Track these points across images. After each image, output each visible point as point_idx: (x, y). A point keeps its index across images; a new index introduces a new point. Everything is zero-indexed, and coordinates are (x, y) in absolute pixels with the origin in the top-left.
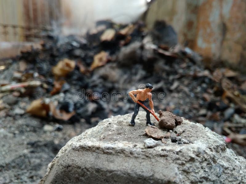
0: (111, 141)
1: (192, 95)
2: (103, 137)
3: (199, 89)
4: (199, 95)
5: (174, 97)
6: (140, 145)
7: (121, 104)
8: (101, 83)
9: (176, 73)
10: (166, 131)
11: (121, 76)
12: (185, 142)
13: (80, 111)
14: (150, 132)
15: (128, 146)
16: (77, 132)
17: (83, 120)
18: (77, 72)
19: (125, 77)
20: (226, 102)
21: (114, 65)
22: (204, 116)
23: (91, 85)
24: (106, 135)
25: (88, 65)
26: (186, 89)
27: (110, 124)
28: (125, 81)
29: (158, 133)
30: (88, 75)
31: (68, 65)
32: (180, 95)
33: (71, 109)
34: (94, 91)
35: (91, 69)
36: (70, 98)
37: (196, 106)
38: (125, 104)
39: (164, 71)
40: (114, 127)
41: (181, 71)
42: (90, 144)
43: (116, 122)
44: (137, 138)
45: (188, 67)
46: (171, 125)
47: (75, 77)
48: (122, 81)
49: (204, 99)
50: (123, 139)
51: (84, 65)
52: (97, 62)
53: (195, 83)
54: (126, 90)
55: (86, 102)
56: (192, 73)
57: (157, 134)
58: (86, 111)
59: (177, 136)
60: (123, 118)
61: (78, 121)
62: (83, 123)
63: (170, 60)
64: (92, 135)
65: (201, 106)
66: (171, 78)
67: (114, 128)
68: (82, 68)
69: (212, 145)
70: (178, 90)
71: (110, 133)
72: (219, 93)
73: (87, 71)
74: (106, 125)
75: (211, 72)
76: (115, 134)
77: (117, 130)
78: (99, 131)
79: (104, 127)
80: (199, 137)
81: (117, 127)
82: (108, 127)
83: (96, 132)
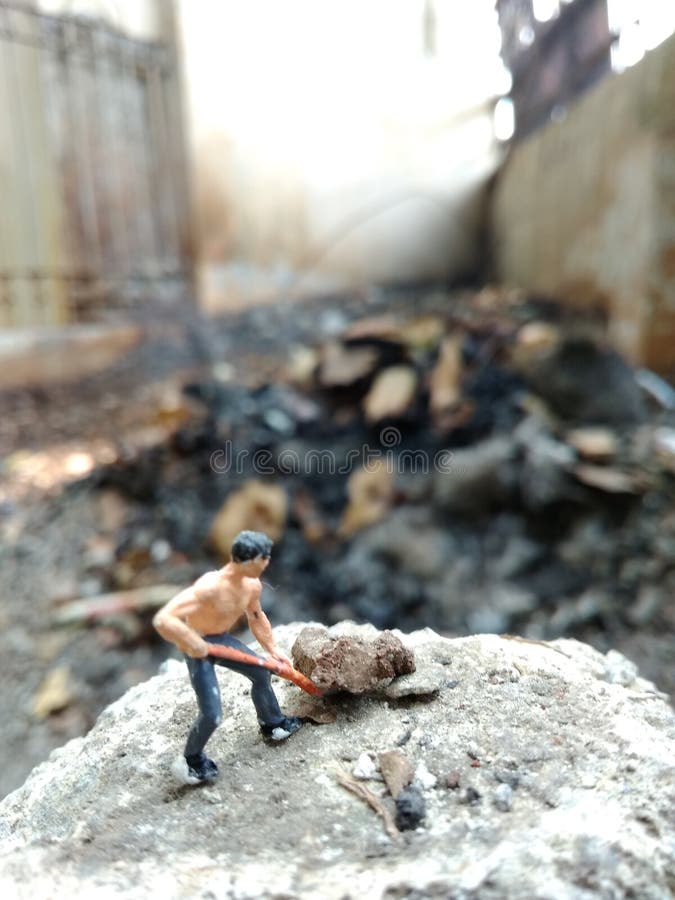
0: (121, 864)
2: (86, 837)
11: (448, 561)
18: (294, 540)
19: (464, 565)
21: (422, 514)
24: (101, 820)
30: (332, 549)
31: (261, 510)
40: (150, 752)
43: (168, 715)
44: (259, 819)
47: (291, 559)
48: (452, 579)
50: (182, 837)
64: (45, 808)
67: (152, 759)
68: (314, 526)
69: (651, 798)
71: (125, 798)
73: (330, 536)
76: (149, 800)
77: (164, 772)
78: (78, 785)
79: (103, 760)
80: (579, 759)
81: (169, 745)
82: (123, 755)
83: (63, 794)
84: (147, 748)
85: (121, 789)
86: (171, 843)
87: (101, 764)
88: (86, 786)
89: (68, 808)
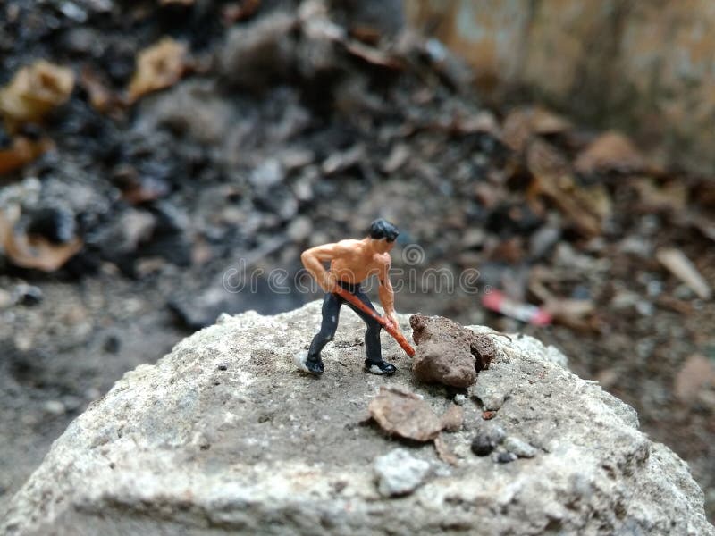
0: (239, 466)
1: (445, 187)
2: (202, 443)
3: (464, 171)
4: (466, 189)
5: (393, 194)
6: (357, 482)
7: (232, 214)
8: (163, 145)
9: (398, 118)
10: (441, 394)
11: (231, 124)
12: (523, 452)
13: (99, 237)
14: (391, 418)
15: (312, 489)
16: (90, 308)
17: (109, 269)
18: (80, 107)
19: (245, 127)
20: (537, 208)
21: (208, 86)
22: (478, 249)
23: (131, 150)
24: (213, 432)
25: (119, 83)
26: (429, 171)
27: (223, 368)
28: (244, 143)
29: (419, 418)
30: (119, 116)
31: (48, 82)
32: (413, 187)
33: (67, 231)
34: (142, 173)
35: (129, 96)
36: (60, 196)
37: (457, 220)
38: (246, 213)
39: (364, 110)
40: (240, 383)
41: (414, 114)
42: (148, 487)
43: (248, 357)
44: (340, 441)
45: (436, 103)
46: (462, 376)
47: (75, 124)
48: (233, 140)
49: (478, 201)
50: (283, 449)
51: (103, 83)
52: (146, 75)
53: (453, 153)
54: (247, 169)
55: (116, 208)
56: (445, 121)
57: (419, 422)
58: (120, 238)
59: (486, 419)
60: (272, 336)
61: (93, 271)
62: (111, 276)
63: (383, 78)
64: (151, 418)
65: (470, 221)
66: (387, 133)
67: (242, 389)
68: (99, 95)
69: (613, 454)
70: (405, 173)
71: (229, 417)
72: (521, 181)
73: (116, 104)
74: (209, 372)
75: (500, 117)
76: (249, 420)
77: (254, 400)
78: (181, 403)
79: (200, 386)
80: (563, 422)
81: (252, 381)
82: (217, 384)
83: (168, 409)
84: (236, 380)
85: (223, 409)
86: (276, 453)
87: (199, 390)
88: (188, 404)
89: (173, 420)
